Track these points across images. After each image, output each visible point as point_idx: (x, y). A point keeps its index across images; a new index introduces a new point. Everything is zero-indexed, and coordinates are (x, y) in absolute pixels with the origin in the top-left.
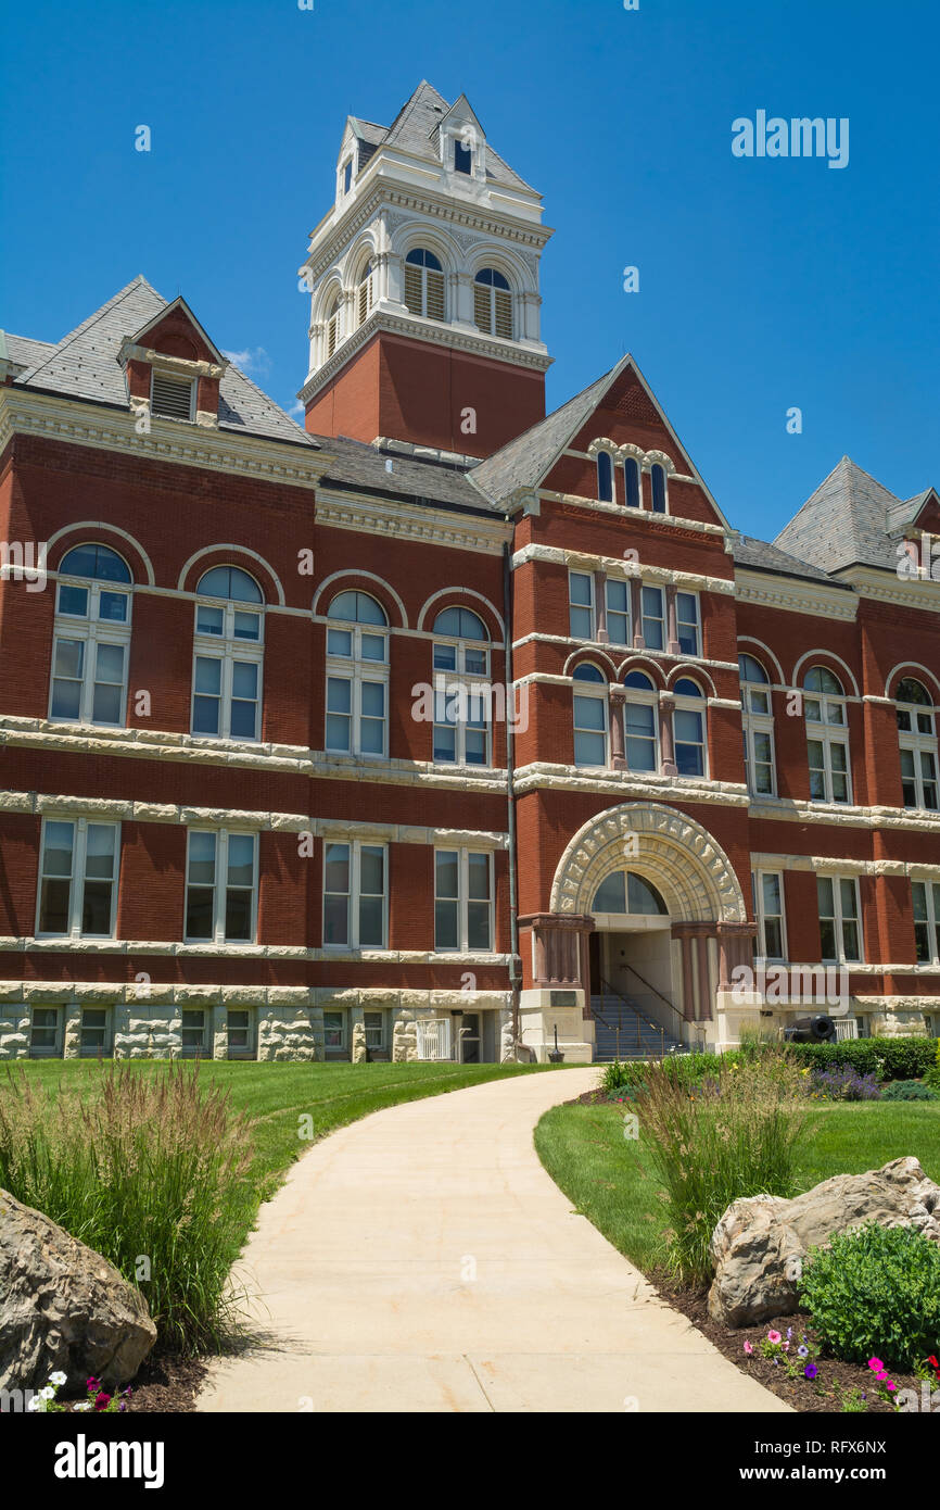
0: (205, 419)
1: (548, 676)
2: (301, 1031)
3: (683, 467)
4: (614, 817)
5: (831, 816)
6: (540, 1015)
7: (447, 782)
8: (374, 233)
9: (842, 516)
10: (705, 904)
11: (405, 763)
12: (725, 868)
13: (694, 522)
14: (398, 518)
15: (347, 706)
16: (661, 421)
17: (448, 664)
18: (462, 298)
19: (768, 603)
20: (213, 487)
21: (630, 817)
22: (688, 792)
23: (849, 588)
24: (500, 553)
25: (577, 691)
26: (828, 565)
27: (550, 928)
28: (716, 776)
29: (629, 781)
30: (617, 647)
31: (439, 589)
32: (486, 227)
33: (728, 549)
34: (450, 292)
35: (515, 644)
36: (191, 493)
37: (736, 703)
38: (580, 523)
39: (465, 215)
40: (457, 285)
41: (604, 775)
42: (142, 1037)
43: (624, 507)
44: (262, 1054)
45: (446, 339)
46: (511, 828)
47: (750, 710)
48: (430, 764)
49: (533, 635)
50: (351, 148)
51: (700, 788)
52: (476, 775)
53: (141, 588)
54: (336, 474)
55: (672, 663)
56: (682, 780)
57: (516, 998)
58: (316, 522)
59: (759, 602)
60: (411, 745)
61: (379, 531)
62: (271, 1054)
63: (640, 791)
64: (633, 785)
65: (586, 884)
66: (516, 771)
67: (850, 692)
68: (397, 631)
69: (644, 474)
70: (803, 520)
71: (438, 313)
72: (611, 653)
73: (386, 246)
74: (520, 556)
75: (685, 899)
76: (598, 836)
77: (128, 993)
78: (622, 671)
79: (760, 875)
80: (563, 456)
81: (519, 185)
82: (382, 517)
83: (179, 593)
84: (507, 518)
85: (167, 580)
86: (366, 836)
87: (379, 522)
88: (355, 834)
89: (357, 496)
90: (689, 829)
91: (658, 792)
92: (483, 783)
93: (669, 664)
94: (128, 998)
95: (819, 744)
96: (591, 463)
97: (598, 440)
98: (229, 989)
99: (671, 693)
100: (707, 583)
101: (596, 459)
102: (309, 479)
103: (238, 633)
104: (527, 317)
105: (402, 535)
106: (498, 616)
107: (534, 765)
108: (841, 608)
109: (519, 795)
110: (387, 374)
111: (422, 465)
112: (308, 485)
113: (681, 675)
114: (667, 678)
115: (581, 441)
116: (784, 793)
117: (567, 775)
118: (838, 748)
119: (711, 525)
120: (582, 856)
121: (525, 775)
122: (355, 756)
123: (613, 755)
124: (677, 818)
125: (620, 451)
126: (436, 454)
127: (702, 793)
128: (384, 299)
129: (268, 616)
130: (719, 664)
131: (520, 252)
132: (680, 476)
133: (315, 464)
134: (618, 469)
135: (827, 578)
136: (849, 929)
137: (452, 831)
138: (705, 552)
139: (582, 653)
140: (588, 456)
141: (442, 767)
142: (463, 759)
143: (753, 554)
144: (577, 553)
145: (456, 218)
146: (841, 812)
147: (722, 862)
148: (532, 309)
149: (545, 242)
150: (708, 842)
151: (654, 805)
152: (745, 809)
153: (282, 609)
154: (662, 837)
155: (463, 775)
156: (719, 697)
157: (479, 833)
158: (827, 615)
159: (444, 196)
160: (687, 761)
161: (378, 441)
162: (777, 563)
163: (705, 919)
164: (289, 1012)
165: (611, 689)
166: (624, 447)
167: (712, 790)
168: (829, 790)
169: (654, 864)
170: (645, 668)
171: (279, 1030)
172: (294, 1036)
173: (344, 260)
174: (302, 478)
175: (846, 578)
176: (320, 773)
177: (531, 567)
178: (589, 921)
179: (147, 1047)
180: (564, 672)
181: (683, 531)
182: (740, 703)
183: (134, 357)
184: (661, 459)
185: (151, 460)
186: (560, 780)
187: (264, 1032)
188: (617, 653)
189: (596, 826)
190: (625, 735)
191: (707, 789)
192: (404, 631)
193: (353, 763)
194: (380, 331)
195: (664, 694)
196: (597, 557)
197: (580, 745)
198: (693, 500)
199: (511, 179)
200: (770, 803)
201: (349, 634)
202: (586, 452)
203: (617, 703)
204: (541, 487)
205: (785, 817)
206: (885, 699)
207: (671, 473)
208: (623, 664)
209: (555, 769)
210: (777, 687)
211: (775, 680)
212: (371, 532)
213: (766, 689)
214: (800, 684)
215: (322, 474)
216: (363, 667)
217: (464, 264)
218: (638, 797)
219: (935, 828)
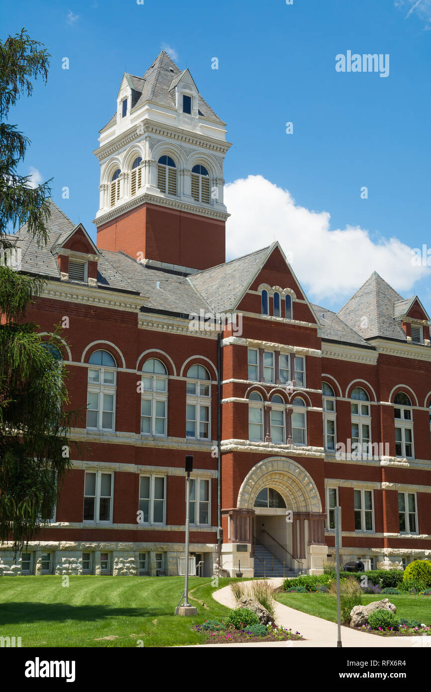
0: (92, 282)
1: (238, 399)
2: (131, 562)
3: (300, 295)
4: (266, 464)
6: (232, 555)
7: (192, 447)
8: (142, 148)
9: (372, 308)
10: (304, 504)
11: (174, 439)
12: (313, 488)
13: (304, 322)
14: (173, 324)
15: (150, 413)
16: (291, 274)
17: (193, 392)
18: (185, 183)
19: (335, 357)
20: (96, 314)
21: (272, 464)
22: (298, 452)
23: (374, 348)
24: (216, 339)
25: (250, 406)
27: (237, 515)
28: (310, 444)
29: (273, 447)
30: (268, 384)
31: (190, 357)
32: (198, 143)
33: (319, 334)
34: (180, 179)
35: (224, 382)
36: (86, 317)
37: (320, 409)
38: (254, 325)
39: (188, 137)
40: (184, 175)
41: (261, 445)
42: (66, 565)
43: (273, 317)
44: (115, 572)
45: (178, 206)
46: (219, 468)
47: (326, 411)
48: (185, 439)
49: (232, 379)
50: (126, 92)
51: (303, 450)
52: (204, 444)
53: (66, 363)
55: (292, 391)
56: (295, 446)
57: (220, 548)
58: (139, 327)
59: (332, 357)
60: (177, 430)
61: (164, 330)
62: (119, 573)
63: (277, 452)
64: (274, 449)
65: (253, 494)
66: (222, 442)
67: (373, 400)
69: (282, 300)
70: (353, 304)
71: (174, 191)
72: (266, 387)
73: (150, 155)
74: (227, 341)
75: (295, 501)
76: (259, 473)
77: (61, 545)
78: (270, 395)
79: (328, 489)
80: (247, 293)
81: (215, 118)
82: (166, 324)
83: (82, 364)
85: (77, 358)
86: (157, 473)
87: (164, 327)
88: (153, 472)
89: (156, 315)
90: (298, 470)
91: (284, 452)
93: (290, 391)
94: (61, 548)
95: (357, 425)
96: (259, 297)
97: (262, 285)
98: (102, 544)
99: (292, 405)
100: (309, 352)
101: (261, 294)
102: (136, 308)
103: (106, 381)
105: (174, 332)
106: (215, 369)
107: (231, 440)
108: (370, 358)
109: (223, 453)
110: (150, 226)
112: (135, 311)
113: (296, 397)
114: (290, 398)
115: (254, 286)
117: (246, 445)
118: (366, 427)
119: (311, 324)
120: (251, 482)
122: (153, 436)
123: (265, 435)
124: (293, 464)
125: (272, 290)
126: (172, 266)
127: (304, 452)
128: (148, 185)
129: (118, 373)
130: (313, 390)
131: (214, 155)
132: (298, 300)
133: (138, 302)
134: (271, 298)
135: (363, 343)
136: (368, 515)
138: (310, 338)
139: (253, 388)
140: (258, 293)
141: (190, 440)
144: (252, 340)
145: (184, 139)
147: (312, 485)
148: (220, 187)
149: (227, 150)
150: (306, 476)
151: (283, 458)
152: (323, 459)
153: (124, 370)
154: (286, 473)
155: (199, 444)
156: (313, 407)
158: (363, 362)
159: (178, 128)
160: (297, 437)
161: (144, 261)
163: (303, 511)
164: (126, 554)
165: (265, 404)
166: (274, 288)
167: (308, 450)
169: (281, 485)
170: (280, 393)
171: (122, 562)
172: (128, 565)
173: (123, 154)
174: (133, 308)
175: (373, 343)
176: (139, 445)
177: (231, 348)
178: (253, 512)
179: (69, 570)
180: (245, 397)
181: (299, 327)
182: (322, 409)
183: (61, 254)
184: (290, 292)
185: (70, 303)
186: (243, 447)
187: (116, 562)
188: (268, 387)
189: (258, 469)
190: (271, 425)
191: (306, 450)
192: (175, 377)
193: (152, 439)
194: (147, 202)
195: (288, 406)
196: (260, 341)
197: (251, 430)
198: (304, 312)
200: (333, 454)
201: (151, 379)
202: (257, 290)
203: (267, 411)
204: (236, 309)
205: (340, 461)
206: (389, 403)
207: (294, 299)
208: (270, 392)
209: (241, 442)
210: (338, 398)
211: (337, 395)
212: (161, 331)
213: (333, 399)
214: (349, 397)
215: (142, 306)
216: (157, 394)
217: (187, 164)
218: (276, 455)
219: (410, 466)
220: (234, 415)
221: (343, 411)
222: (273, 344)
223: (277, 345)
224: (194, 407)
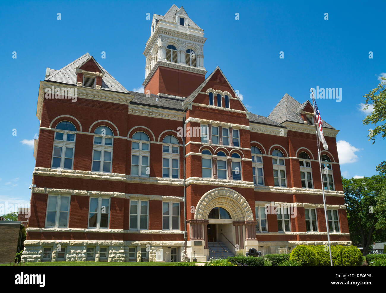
0: (98, 87)
1: (194, 153)
2: (121, 253)
3: (234, 95)
4: (213, 192)
5: (281, 191)
6: (191, 248)
7: (166, 183)
8: (158, 41)
9: (284, 109)
10: (242, 216)
11: (154, 178)
12: (247, 206)
13: (237, 110)
14: (152, 112)
15: (138, 163)
16: (227, 84)
17: (167, 151)
18: (182, 57)
19: (261, 132)
20: (100, 105)
21: (218, 192)
22: (236, 184)
23: (284, 127)
24: (182, 120)
25: (202, 157)
26: (279, 121)
27: (195, 223)
28: (244, 180)
29: (218, 182)
30: (215, 145)
31: (164, 131)
32: (188, 38)
33: (247, 117)
34: (179, 56)
35: (186, 145)
36: (93, 107)
37: (250, 160)
38: (204, 111)
39: (182, 36)
41: (210, 180)
42: (74, 255)
43: (217, 107)
44: (110, 259)
45: (177, 67)
46: (185, 196)
47: (256, 162)
48: (161, 178)
49: (190, 142)
50: (154, 22)
51: (239, 183)
52: (175, 181)
53: (78, 132)
54: (134, 101)
55: (232, 149)
56: (234, 181)
57: (186, 243)
58: (129, 113)
59: (258, 132)
60: (155, 173)
61: (147, 115)
62: (112, 260)
63: (221, 184)
64: (219, 183)
65: (206, 211)
66: (186, 180)
67: (286, 156)
68: (152, 142)
69: (222, 98)
70: (275, 110)
71: (176, 61)
72: (212, 146)
73: (161, 44)
74: (187, 121)
75: (236, 214)
76: (209, 197)
77: (71, 243)
78: (216, 151)
79: (260, 208)
80: (199, 94)
81: (198, 28)
82: (148, 111)
83: (89, 133)
84: (184, 111)
85: (86, 129)
86: (142, 198)
87: (147, 113)
88: (139, 198)
89: (140, 106)
90: (236, 195)
91: (227, 184)
92: (177, 183)
93: (230, 149)
94: (71, 244)
95: (277, 171)
96: (207, 95)
97: (209, 89)
98: (100, 242)
99: (231, 157)
100: (241, 127)
101: (209, 94)
102: (127, 102)
103: (106, 144)
104: (200, 61)
105: (154, 116)
106: (182, 138)
107: (190, 178)
109: (187, 186)
110: (161, 77)
111: (170, 100)
112: (126, 104)
113: (234, 152)
114: (229, 153)
115: (204, 90)
116: (267, 184)
117: (200, 180)
118: (282, 172)
119: (242, 111)
120: (204, 203)
121: (188, 181)
122: (139, 176)
123: (214, 175)
124: (233, 192)
125: (216, 92)
126: (174, 97)
127: (240, 185)
128: (160, 58)
129: (115, 139)
130: (245, 149)
131: (198, 44)
132: (233, 98)
133: (128, 98)
134: (215, 97)
135: (279, 125)
136: (287, 222)
137: (167, 197)
138: (241, 119)
139: (204, 147)
140: (206, 93)
141: (165, 179)
142: (171, 177)
144: (203, 119)
145: (180, 37)
146: (283, 189)
147: (246, 204)
148: (201, 59)
149: (204, 42)
150: (242, 198)
151: (226, 188)
152: (253, 189)
153: (118, 137)
154: (228, 197)
155: (171, 181)
156: (245, 158)
157: (175, 197)
158: (279, 135)
159: (177, 31)
160: (236, 177)
161: (159, 94)
162: (266, 122)
163: (242, 220)
164: (118, 248)
165: (213, 156)
166: (217, 91)
167: (243, 184)
168: (280, 183)
169: (227, 205)
170: (223, 151)
171: (115, 253)
172: (119, 255)
173: (152, 49)
174: (124, 102)
175: (284, 125)
176: (129, 181)
177: (190, 124)
178: (208, 221)
179: (76, 258)
180: (199, 152)
181: (234, 113)
182: (252, 159)
183: (78, 72)
184: (227, 94)
185: (83, 99)
186: (197, 182)
187: (110, 253)
188: (214, 146)
189: (208, 194)
190: (217, 169)
192: (154, 142)
193: (138, 178)
194: (159, 66)
195: (229, 157)
196: (209, 120)
197: (203, 172)
198: (237, 104)
199: (196, 27)
200: (262, 187)
201: (139, 143)
202: (206, 92)
203: (215, 160)
204: (192, 102)
205: (267, 191)
206: (296, 158)
207: (231, 97)
208: (216, 149)
209: (196, 179)
210: (264, 155)
211: (263, 153)
212: (145, 116)
213: (261, 156)
214: (271, 154)
215: (130, 101)
216: (142, 152)
217: (182, 48)
218: (221, 186)
219: (311, 193)
220: (191, 163)
221: (268, 163)
222: (217, 122)
223: (219, 122)
224: (168, 160)
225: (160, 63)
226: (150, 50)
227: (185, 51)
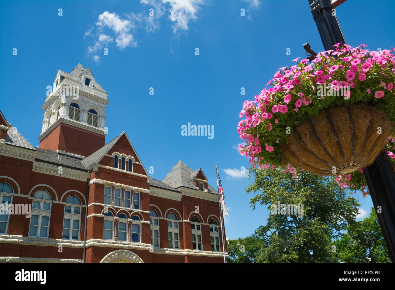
1: (97, 214)
3: (137, 160)
4: (114, 254)
5: (174, 252)
7: (65, 245)
8: (62, 98)
9: (179, 174)
11: (53, 240)
13: (139, 174)
14: (57, 170)
15: (37, 223)
16: (132, 148)
17: (69, 211)
18: (84, 116)
19: (158, 196)
21: (118, 254)
22: (135, 246)
23: (179, 192)
24: (86, 181)
25: (105, 219)
26: (174, 186)
28: (143, 242)
29: (118, 244)
30: (117, 207)
31: (68, 190)
32: (92, 99)
33: (148, 182)
34: (81, 114)
35: (88, 206)
37: (149, 222)
38: (108, 173)
39: (87, 96)
41: (111, 242)
43: (121, 170)
45: (79, 126)
46: (84, 258)
47: (153, 224)
48: (61, 240)
49: (93, 203)
50: (58, 77)
51: (138, 245)
52: (75, 243)
54: (40, 158)
55: (132, 211)
56: (133, 243)
58: (33, 171)
59: (156, 195)
60: (55, 234)
61: (51, 174)
63: (122, 246)
64: (120, 245)
66: (86, 242)
67: (179, 219)
68: (54, 202)
69: (127, 161)
70: (169, 175)
71: (78, 119)
72: (115, 208)
73: (65, 100)
74: (91, 182)
76: (109, 259)
78: (118, 213)
80: (105, 156)
81: (102, 90)
84: (89, 172)
87: (52, 171)
89: (46, 164)
90: (135, 257)
91: (126, 247)
92: (76, 245)
93: (131, 211)
96: (112, 158)
97: (115, 152)
99: (131, 219)
100: (142, 190)
101: (114, 157)
102: (32, 159)
104: (101, 121)
105: (58, 175)
106: (84, 198)
107: (92, 239)
108: (177, 197)
109: (87, 248)
110: (62, 133)
111: (69, 158)
112: (31, 160)
113: (134, 214)
114: (130, 215)
115: (110, 152)
116: (162, 246)
117: (101, 242)
118: (176, 234)
119: (144, 175)
121: (89, 243)
122: (38, 238)
123: (114, 237)
124: (132, 254)
125: (121, 155)
126: (74, 155)
127: (139, 247)
128: (63, 115)
129: (15, 196)
130: (145, 211)
131: (100, 105)
132: (136, 162)
133: (34, 155)
134: (120, 160)
135: (174, 190)
137: (66, 259)
138: (142, 182)
139: (107, 208)
140: (112, 156)
141: (64, 241)
142: (71, 238)
143: (156, 183)
144: (107, 181)
145: (84, 96)
146: (177, 251)
148: (103, 120)
149: (107, 104)
150: (140, 260)
151: (125, 250)
152: (151, 251)
153: (19, 195)
154: (128, 259)
155: (71, 243)
156: (144, 220)
157: (74, 260)
158: (174, 199)
159: (82, 91)
160: (135, 238)
161: (58, 151)
162: (162, 186)
165: (115, 218)
166: (122, 154)
167: (142, 246)
168: (174, 245)
170: (125, 213)
173: (54, 104)
174: (30, 158)
175: (179, 190)
176: (26, 243)
177: (94, 185)
180: (102, 213)
181: (136, 176)
182: (150, 222)
184: (131, 158)
186: (99, 244)
189: (108, 257)
190: (118, 231)
191: (140, 246)
192: (57, 202)
193: (37, 240)
194: (61, 123)
195: (129, 219)
196: (113, 183)
197: (105, 234)
198: (140, 169)
199: (100, 88)
200: (158, 249)
201: (40, 202)
202: (111, 155)
203: (116, 222)
204: (98, 164)
205: (162, 253)
206: (188, 221)
207: (134, 161)
208: (118, 211)
209: (97, 241)
210: (160, 218)
211: (160, 216)
212: (49, 174)
213: (158, 218)
214: (167, 217)
215: (36, 157)
216: (43, 212)
217: (85, 107)
218: (121, 248)
219: (201, 255)
220: (94, 224)
221: (164, 225)
222: (120, 184)
223: (123, 185)
224: (69, 220)
225: (62, 119)
226: (50, 104)
227: (88, 110)
